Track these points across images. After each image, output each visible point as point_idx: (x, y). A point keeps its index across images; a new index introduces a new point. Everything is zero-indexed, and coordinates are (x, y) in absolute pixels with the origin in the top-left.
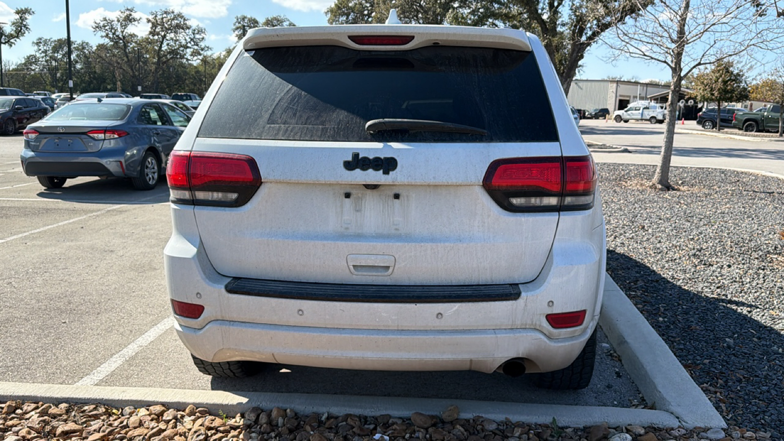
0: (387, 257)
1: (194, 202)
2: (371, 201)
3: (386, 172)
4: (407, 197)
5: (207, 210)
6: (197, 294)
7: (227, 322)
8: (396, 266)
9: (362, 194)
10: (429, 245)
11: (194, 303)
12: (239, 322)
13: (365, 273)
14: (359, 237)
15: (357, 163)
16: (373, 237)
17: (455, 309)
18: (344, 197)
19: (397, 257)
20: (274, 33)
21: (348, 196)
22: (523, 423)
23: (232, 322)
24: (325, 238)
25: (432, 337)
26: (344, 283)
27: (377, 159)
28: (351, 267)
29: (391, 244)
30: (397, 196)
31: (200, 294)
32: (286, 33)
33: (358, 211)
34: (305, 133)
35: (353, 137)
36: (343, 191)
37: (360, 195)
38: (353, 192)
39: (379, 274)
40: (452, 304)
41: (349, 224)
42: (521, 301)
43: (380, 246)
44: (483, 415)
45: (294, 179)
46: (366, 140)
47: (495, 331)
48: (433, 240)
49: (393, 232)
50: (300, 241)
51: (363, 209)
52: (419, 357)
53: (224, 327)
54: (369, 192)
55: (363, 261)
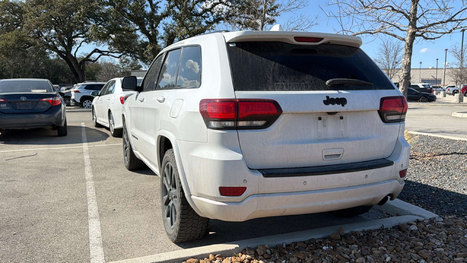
0: (341, 149)
1: (237, 128)
2: (331, 121)
3: (343, 105)
4: (346, 117)
5: (247, 131)
6: (244, 180)
7: (261, 195)
8: (344, 154)
9: (326, 118)
10: (358, 142)
11: (241, 186)
12: (267, 193)
13: (329, 159)
14: (326, 140)
15: (329, 101)
16: (333, 139)
17: (373, 172)
18: (318, 119)
19: (345, 149)
20: (257, 34)
21: (320, 119)
22: (370, 230)
23: (264, 194)
24: (311, 142)
25: (363, 188)
26: (318, 165)
27: (337, 99)
28: (324, 156)
29: (343, 142)
30: (342, 118)
31: (246, 180)
32: (264, 34)
33: (324, 127)
34: (298, 87)
35: (321, 88)
36: (317, 117)
37: (325, 118)
38: (322, 117)
39: (336, 159)
40: (371, 170)
41: (321, 134)
42: (394, 165)
43: (338, 144)
44: (353, 230)
45: (300, 111)
46: (328, 90)
47: (384, 181)
48: (358, 139)
49: (341, 136)
50: (300, 145)
51: (327, 125)
52: (355, 199)
53: (260, 198)
54: (329, 116)
55: (330, 152)
